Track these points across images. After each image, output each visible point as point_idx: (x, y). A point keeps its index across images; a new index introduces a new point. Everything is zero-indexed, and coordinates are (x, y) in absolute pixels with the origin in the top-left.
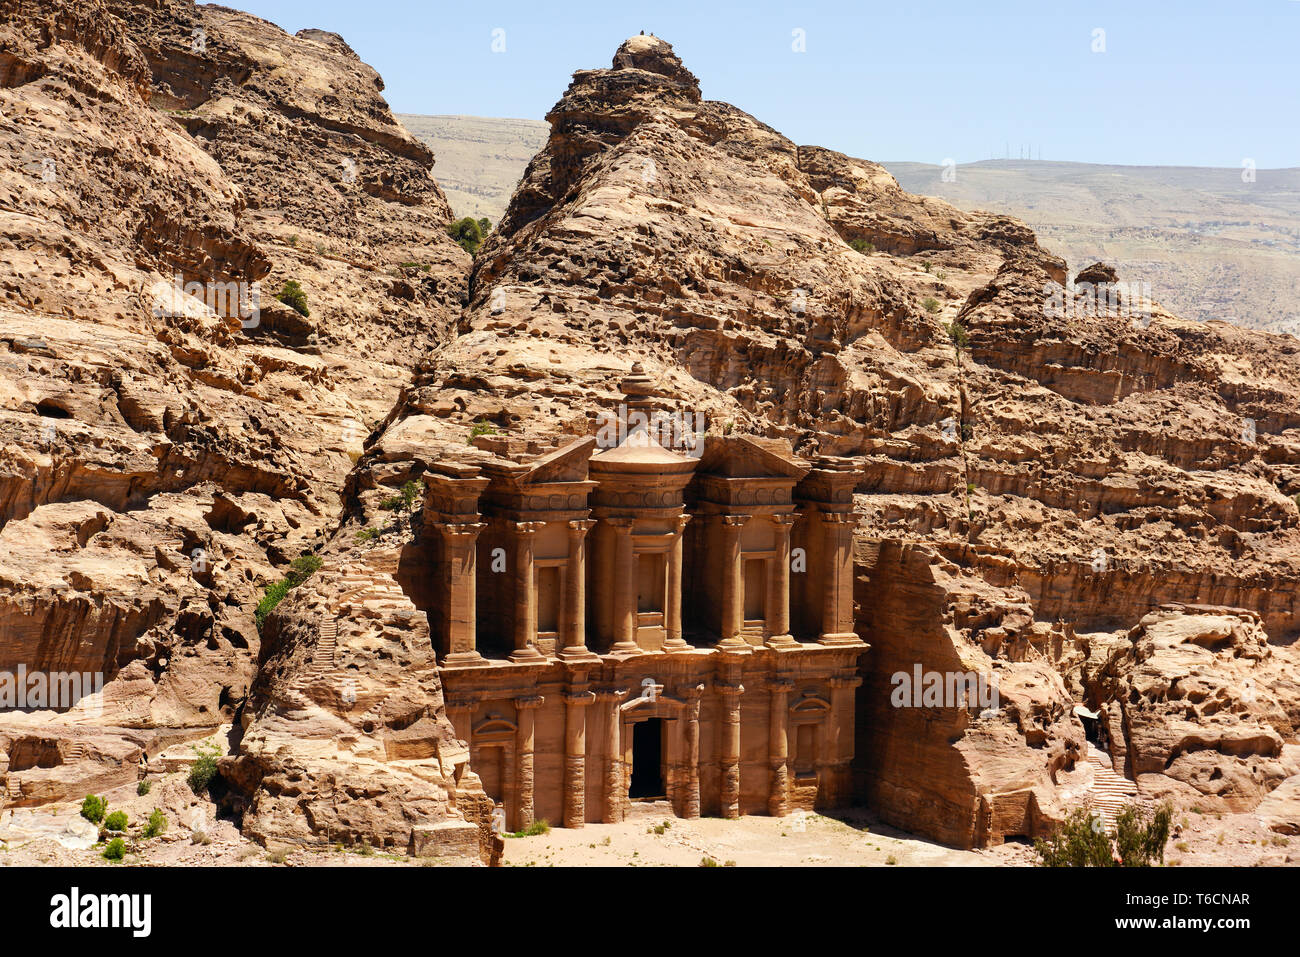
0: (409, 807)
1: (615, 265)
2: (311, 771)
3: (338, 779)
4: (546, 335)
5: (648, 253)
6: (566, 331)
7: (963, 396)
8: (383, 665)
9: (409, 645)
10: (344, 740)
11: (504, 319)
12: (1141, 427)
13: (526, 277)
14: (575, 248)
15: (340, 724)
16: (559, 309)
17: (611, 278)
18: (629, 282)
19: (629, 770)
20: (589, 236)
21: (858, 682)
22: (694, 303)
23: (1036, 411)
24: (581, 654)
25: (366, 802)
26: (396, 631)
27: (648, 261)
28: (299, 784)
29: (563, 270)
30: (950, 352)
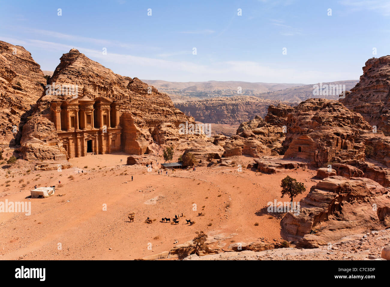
0: (53, 153)
1: (79, 72)
2: (35, 148)
3: (41, 149)
4: (68, 83)
5: (84, 71)
6: (72, 82)
7: (130, 96)
8: (47, 131)
9: (51, 128)
10: (41, 143)
11: (61, 80)
12: (153, 101)
13: (64, 74)
14: (72, 70)
15: (40, 140)
16: (70, 79)
17: (78, 75)
18: (81, 75)
19: (87, 148)
20: (74, 68)
21: (121, 133)
22: (91, 79)
23: (140, 98)
24: (79, 130)
25: (46, 152)
26: (48, 126)
27: (84, 73)
28: (33, 150)
29: (70, 73)
30: (127, 90)
